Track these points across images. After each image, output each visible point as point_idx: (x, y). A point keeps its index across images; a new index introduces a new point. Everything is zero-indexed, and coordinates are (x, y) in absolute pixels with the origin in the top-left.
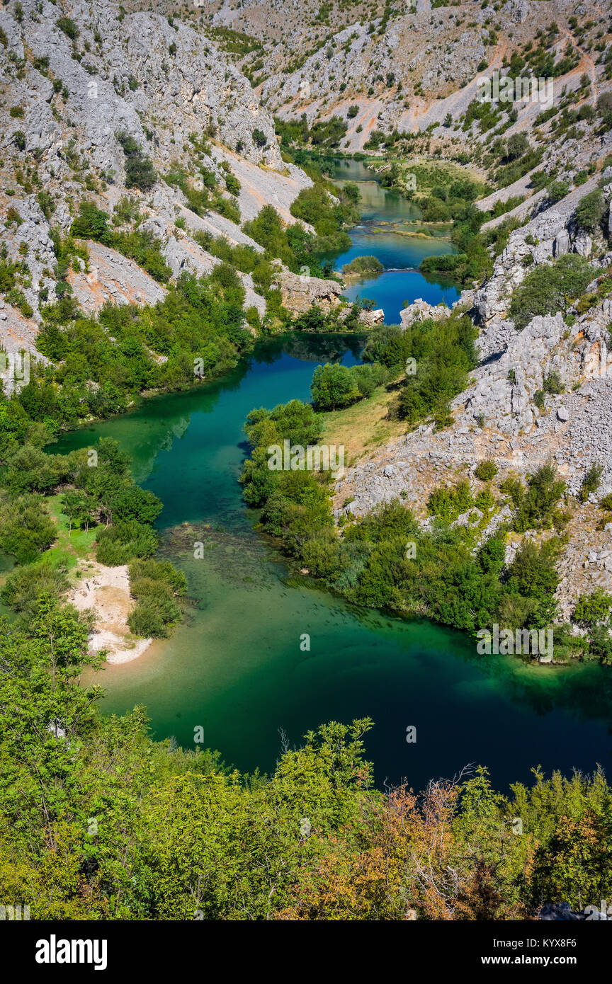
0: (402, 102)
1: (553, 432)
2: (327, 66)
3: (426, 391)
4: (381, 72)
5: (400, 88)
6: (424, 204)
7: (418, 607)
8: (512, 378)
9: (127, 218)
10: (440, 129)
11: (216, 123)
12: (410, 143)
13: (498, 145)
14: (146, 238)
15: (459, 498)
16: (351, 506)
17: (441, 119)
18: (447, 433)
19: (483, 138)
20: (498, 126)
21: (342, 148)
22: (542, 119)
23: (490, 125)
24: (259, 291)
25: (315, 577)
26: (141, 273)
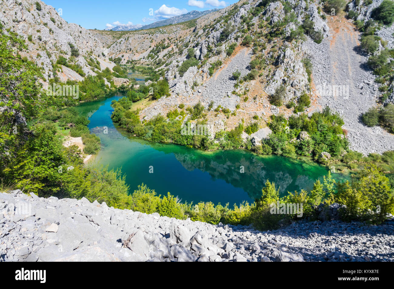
0: (134, 54)
1: (198, 95)
2: (116, 47)
3: (160, 92)
4: (128, 48)
5: (133, 51)
6: (142, 71)
7: (169, 141)
8: (185, 83)
9: (72, 61)
10: (142, 59)
11: (93, 50)
12: (136, 62)
13: (155, 61)
14: (78, 66)
15: (175, 113)
16: (146, 118)
17: (143, 58)
18: (169, 98)
19: (152, 61)
20: (155, 58)
21: (121, 63)
22: (164, 56)
23: (153, 58)
24: (108, 81)
25: (138, 136)
26: (77, 74)
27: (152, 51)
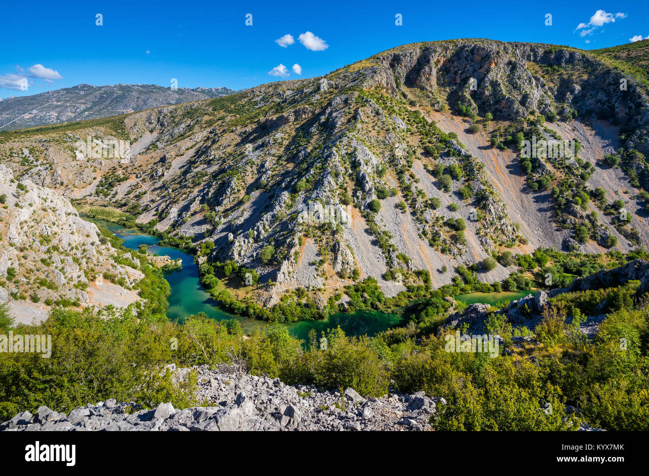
5: (67, 186)
10: (89, 197)
13: (115, 201)
15: (286, 297)
17: (88, 194)
18: (277, 287)
19: (108, 199)
20: (111, 195)
22: (128, 193)
23: (108, 195)
27: (101, 184)
